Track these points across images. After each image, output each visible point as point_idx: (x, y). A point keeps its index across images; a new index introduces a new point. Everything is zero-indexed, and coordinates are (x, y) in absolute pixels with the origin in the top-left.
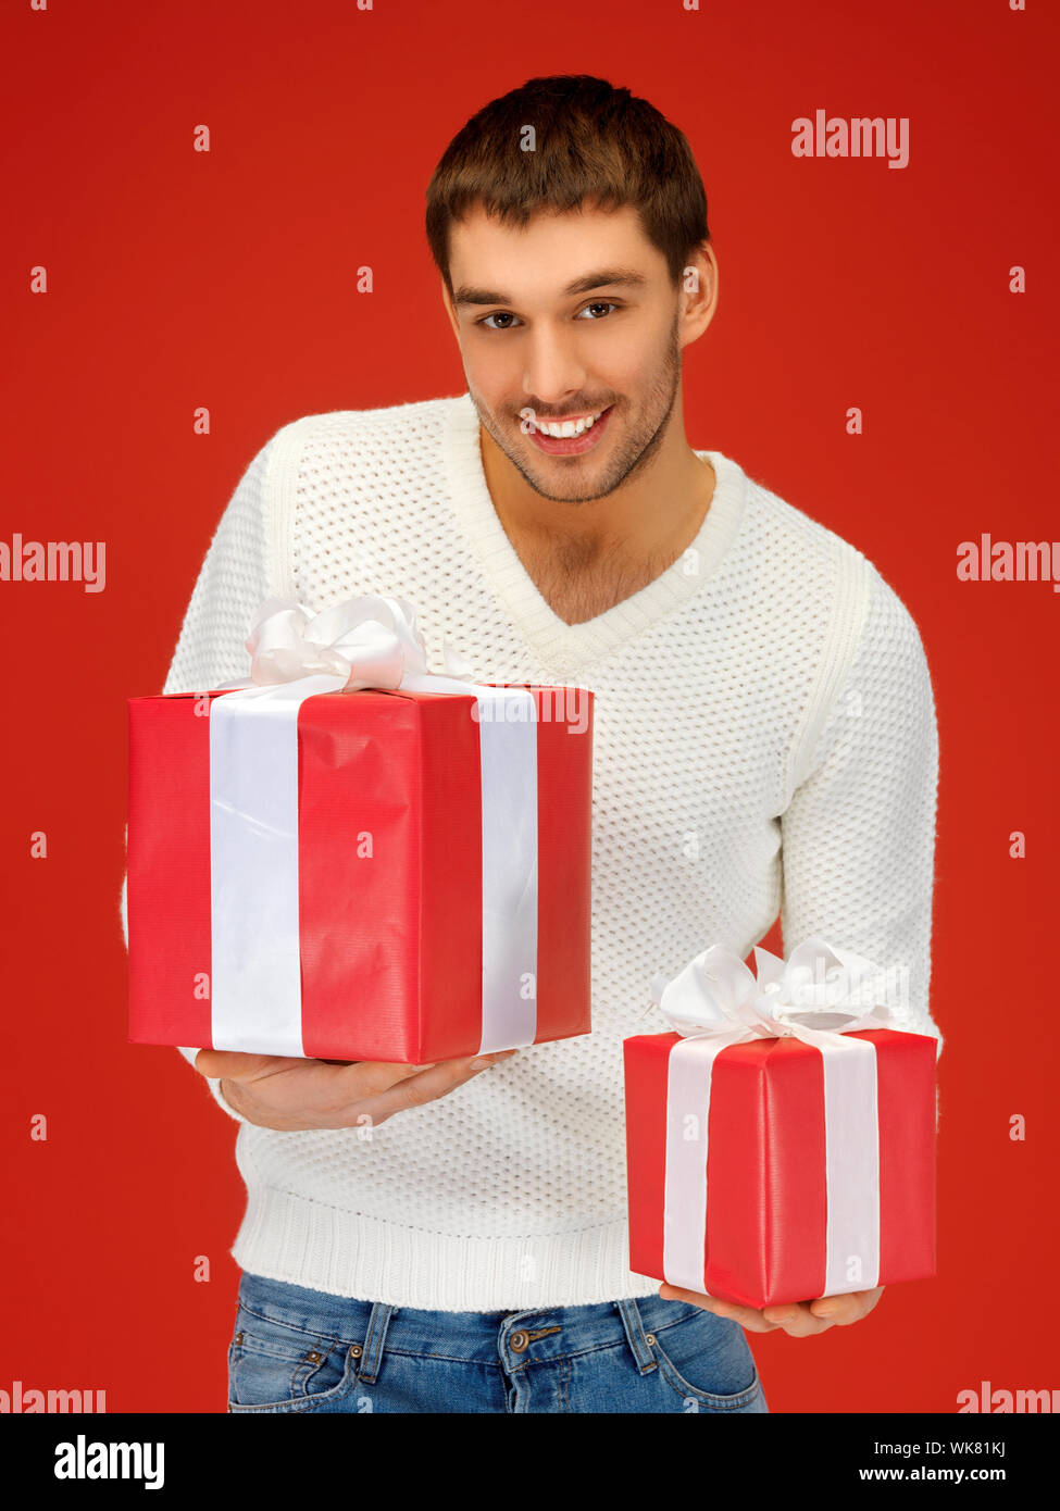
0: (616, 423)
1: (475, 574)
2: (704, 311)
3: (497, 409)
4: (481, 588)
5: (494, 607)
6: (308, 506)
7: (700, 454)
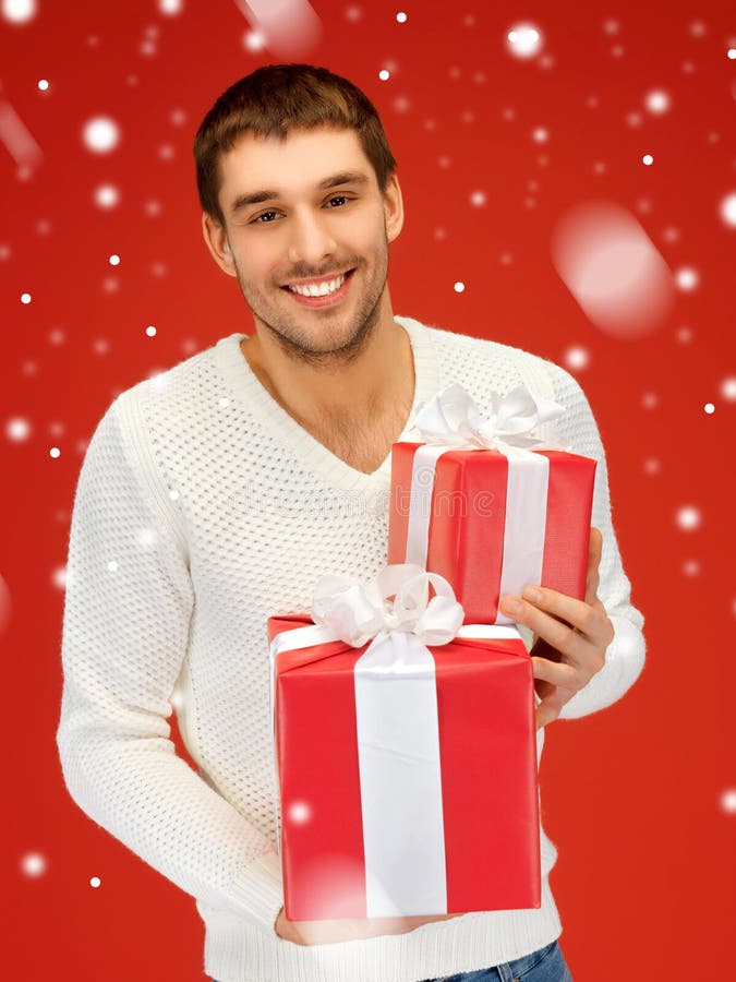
0: (356, 279)
1: (280, 450)
2: (397, 220)
3: (266, 283)
4: (300, 469)
5: (314, 480)
6: (164, 451)
7: (398, 319)
